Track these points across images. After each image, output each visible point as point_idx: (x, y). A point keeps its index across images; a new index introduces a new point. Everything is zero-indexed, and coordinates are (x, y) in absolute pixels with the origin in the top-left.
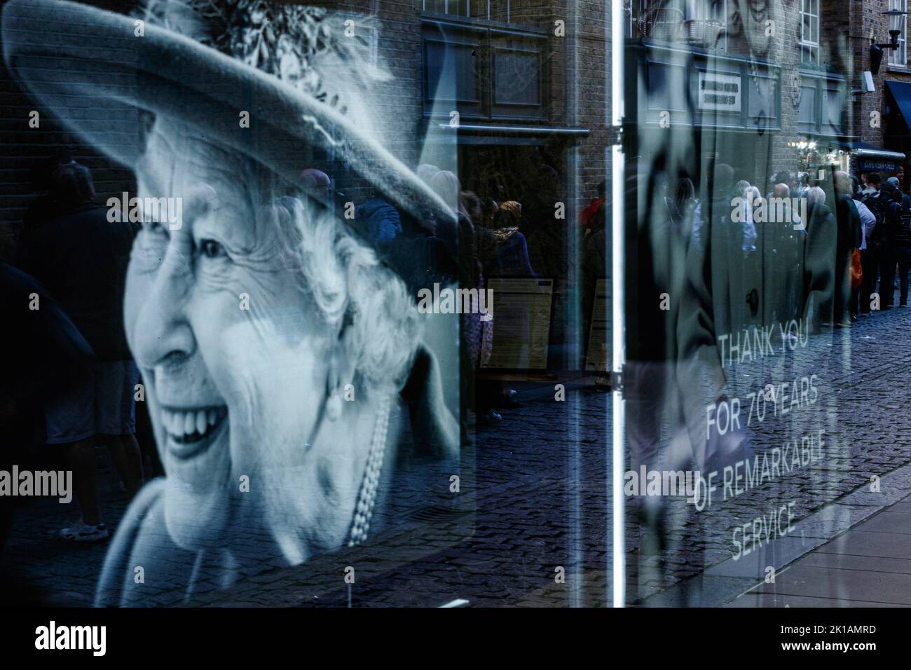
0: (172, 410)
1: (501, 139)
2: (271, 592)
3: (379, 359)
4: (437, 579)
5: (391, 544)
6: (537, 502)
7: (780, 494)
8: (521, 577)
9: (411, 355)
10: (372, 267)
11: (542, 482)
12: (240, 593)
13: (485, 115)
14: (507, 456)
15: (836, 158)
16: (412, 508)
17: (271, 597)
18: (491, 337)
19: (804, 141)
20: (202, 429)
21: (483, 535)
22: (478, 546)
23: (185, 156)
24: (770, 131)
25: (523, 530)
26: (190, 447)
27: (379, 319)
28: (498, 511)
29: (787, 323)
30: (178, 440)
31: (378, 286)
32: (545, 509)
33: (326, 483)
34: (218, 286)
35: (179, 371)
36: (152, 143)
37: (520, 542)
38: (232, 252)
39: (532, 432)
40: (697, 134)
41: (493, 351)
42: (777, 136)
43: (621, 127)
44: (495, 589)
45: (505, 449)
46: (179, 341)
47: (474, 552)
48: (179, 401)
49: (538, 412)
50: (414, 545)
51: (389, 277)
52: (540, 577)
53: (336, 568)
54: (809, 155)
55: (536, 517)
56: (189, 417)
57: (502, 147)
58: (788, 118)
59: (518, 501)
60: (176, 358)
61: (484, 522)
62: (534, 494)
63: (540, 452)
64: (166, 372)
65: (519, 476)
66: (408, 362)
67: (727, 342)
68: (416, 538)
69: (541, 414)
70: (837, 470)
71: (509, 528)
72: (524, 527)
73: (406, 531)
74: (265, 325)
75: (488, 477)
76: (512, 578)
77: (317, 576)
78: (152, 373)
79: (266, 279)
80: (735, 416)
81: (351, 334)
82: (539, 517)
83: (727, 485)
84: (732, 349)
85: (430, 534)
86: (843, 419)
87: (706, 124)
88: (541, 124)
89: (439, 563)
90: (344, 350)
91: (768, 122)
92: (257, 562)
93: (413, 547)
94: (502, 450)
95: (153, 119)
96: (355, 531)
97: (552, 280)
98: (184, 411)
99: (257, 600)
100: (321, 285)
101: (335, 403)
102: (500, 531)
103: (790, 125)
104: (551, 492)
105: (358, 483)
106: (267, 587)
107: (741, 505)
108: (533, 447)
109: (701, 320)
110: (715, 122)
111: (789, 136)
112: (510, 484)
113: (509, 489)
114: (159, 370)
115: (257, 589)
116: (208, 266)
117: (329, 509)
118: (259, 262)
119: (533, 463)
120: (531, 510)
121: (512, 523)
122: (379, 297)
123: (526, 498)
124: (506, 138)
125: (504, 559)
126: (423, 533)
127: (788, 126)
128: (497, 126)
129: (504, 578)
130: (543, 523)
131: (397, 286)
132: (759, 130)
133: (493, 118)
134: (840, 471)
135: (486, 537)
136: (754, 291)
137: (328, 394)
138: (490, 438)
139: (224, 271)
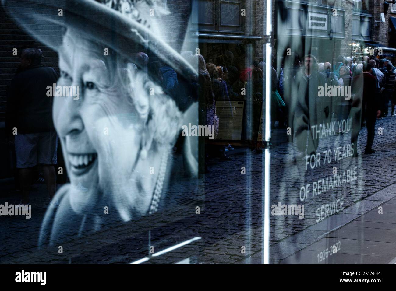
0: (73, 154)
1: (222, 41)
2: (121, 235)
3: (163, 134)
4: (193, 230)
5: (173, 215)
6: (237, 198)
7: (341, 195)
8: (229, 230)
9: (177, 132)
10: (161, 94)
11: (239, 189)
12: (108, 235)
13: (217, 30)
14: (223, 178)
15: (368, 51)
16: (183, 199)
17: (121, 237)
18: (218, 126)
19: (354, 43)
20: (86, 163)
21: (213, 212)
22: (211, 216)
23: (80, 46)
24: (335, 38)
25: (231, 210)
26: (81, 171)
27: (163, 117)
28: (220, 201)
29: (341, 121)
30: (76, 167)
31: (163, 103)
32: (240, 200)
33: (140, 187)
34: (94, 102)
35: (76, 138)
36: (65, 40)
37: (229, 214)
38: (100, 87)
39: (235, 168)
40: (303, 39)
41: (219, 132)
42: (342, 41)
43: (270, 35)
44: (218, 235)
45: (223, 175)
46: (76, 125)
47: (209, 219)
48: (76, 151)
49: (238, 159)
50: (183, 216)
51: (168, 99)
52: (237, 230)
53: (149, 225)
54: (356, 49)
55: (236, 204)
56: (81, 158)
57: (223, 44)
58: (348, 33)
59: (229, 197)
60: (75, 132)
61: (213, 206)
62: (236, 194)
63: (238, 176)
64: (71, 138)
65: (229, 186)
66: (176, 136)
67: (315, 129)
68: (184, 213)
69: (239, 160)
70: (365, 185)
71: (225, 209)
72: (231, 208)
73: (180, 210)
74: (114, 119)
75: (216, 187)
76: (226, 230)
77: (141, 228)
78: (65, 139)
79: (115, 99)
80: (318, 161)
81: (151, 123)
82: (237, 204)
83: (314, 190)
84: (317, 132)
85: (190, 211)
86: (369, 163)
87: (308, 35)
88: (240, 34)
89: (194, 223)
90: (148, 130)
91: (334, 34)
92: (116, 222)
93: (182, 216)
94: (222, 175)
95: (66, 30)
96: (152, 207)
97: (243, 102)
98: (79, 155)
99: (116, 238)
100: (138, 102)
101: (144, 153)
102: (221, 210)
103: (349, 36)
104: (243, 193)
105: (154, 187)
106: (120, 233)
107: (325, 200)
108: (235, 174)
109: (304, 119)
110: (311, 34)
111: (348, 41)
112: (225, 190)
113: (225, 192)
114: (68, 138)
115: (115, 234)
116: (90, 93)
117: (141, 198)
118: (112, 91)
119: (235, 181)
120: (234, 201)
121: (226, 207)
122: (164, 107)
123: (232, 196)
124: (224, 40)
125: (222, 222)
126: (187, 211)
127: (348, 37)
128: (221, 35)
129: (222, 230)
130: (239, 206)
131: (171, 103)
132: (330, 38)
133: (220, 31)
134: (367, 186)
135: (215, 212)
136: (327, 107)
137: (141, 148)
138: (217, 170)
139: (96, 95)
